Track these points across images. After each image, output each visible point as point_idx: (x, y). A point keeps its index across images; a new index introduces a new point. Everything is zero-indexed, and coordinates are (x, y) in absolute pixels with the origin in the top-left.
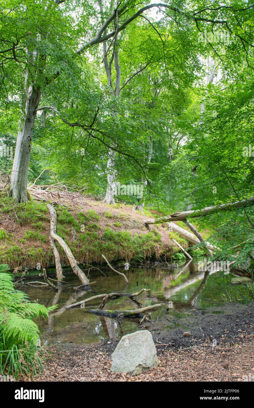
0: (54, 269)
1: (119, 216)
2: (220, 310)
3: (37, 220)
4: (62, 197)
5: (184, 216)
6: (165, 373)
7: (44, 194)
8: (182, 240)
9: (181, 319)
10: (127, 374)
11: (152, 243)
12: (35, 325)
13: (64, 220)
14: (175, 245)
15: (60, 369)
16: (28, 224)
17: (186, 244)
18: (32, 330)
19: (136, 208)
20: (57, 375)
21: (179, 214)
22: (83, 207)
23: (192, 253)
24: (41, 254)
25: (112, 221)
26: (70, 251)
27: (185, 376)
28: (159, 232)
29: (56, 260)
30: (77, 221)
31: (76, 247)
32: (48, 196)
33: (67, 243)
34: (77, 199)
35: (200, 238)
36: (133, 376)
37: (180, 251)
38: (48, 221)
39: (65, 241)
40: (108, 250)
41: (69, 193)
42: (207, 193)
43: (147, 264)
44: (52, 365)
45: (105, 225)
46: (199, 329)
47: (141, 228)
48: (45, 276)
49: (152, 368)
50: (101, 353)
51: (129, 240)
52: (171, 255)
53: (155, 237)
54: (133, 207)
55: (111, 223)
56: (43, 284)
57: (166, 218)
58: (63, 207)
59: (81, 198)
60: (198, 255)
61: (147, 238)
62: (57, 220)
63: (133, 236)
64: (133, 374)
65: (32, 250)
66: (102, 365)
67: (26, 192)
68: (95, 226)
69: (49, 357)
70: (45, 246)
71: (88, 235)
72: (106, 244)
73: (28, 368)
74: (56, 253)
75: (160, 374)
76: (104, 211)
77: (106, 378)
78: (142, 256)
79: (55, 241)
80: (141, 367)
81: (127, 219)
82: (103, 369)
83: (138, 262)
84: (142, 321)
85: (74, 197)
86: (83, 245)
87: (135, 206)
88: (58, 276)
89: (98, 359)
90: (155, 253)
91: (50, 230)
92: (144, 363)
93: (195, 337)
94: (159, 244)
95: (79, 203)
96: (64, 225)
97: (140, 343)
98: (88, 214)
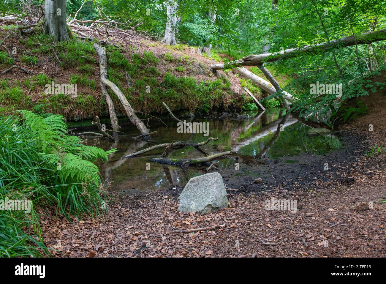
0: (108, 120)
1: (181, 60)
2: (294, 159)
3: (83, 63)
4: (111, 36)
5: (259, 60)
6: (236, 212)
7: (89, 32)
8: (255, 88)
9: (251, 168)
10: (196, 213)
11: (220, 91)
12: (95, 166)
13: (116, 63)
14: (246, 94)
15: (124, 210)
16: (73, 68)
17: (259, 93)
18: (92, 171)
19: (202, 51)
20: (122, 215)
21: (254, 57)
22: (138, 48)
23: (265, 104)
24: (92, 102)
25: (173, 65)
26: (126, 99)
27: (257, 215)
28: (229, 79)
29: (110, 109)
30: (132, 65)
31: (132, 95)
32: (94, 34)
33: (121, 89)
34: (130, 38)
35: (276, 86)
36: (202, 215)
37: (252, 101)
38: (97, 63)
39: (118, 87)
40: (169, 98)
41: (120, 31)
42: (288, 33)
43: (214, 115)
44: (116, 206)
45: (165, 70)
46: (270, 177)
47: (208, 74)
48: (99, 125)
49: (222, 208)
50: (166, 197)
51: (193, 88)
52: (241, 105)
53: (223, 85)
54: (199, 49)
55: (172, 67)
56: (97, 135)
57: (238, 62)
58: (114, 48)
59: (135, 37)
60: (272, 106)
61: (215, 85)
62: (108, 63)
63: (198, 83)
64: (202, 214)
65: (81, 97)
66: (169, 207)
67: (66, 28)
68: (154, 70)
69: (111, 200)
70: (95, 93)
71: (146, 81)
72: (167, 91)
73: (90, 209)
74: (109, 101)
75: (230, 214)
76: (164, 52)
77: (174, 217)
78: (208, 106)
79: (107, 87)
80: (211, 207)
81: (191, 63)
82: (170, 210)
83: (204, 112)
84: (209, 169)
85: (126, 36)
86: (140, 92)
87: (201, 48)
88: (113, 127)
89: (164, 202)
90: (223, 103)
91: (100, 74)
92: (214, 203)
93: (266, 184)
94: (229, 93)
95: (132, 43)
96: (116, 69)
97: (210, 184)
98: (145, 56)
